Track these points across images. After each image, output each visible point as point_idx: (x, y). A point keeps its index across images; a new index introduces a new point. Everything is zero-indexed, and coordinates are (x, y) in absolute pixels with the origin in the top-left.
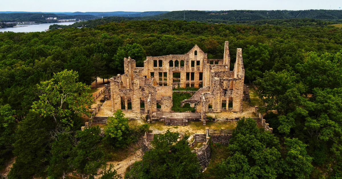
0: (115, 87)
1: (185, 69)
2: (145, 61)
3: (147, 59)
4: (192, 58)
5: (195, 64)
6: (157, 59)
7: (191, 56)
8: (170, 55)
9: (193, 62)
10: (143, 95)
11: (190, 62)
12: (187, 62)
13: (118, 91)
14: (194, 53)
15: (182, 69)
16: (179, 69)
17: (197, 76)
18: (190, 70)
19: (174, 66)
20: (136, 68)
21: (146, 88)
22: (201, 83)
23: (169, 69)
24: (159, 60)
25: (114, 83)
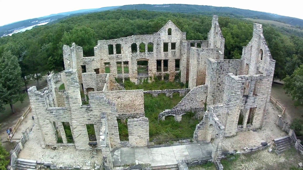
0: (38, 105)
1: (155, 56)
2: (96, 47)
3: (99, 44)
4: (164, 38)
5: (170, 47)
6: (114, 42)
7: (163, 36)
8: (132, 36)
9: (166, 46)
10: (89, 120)
11: (162, 46)
12: (158, 45)
13: (44, 112)
14: (167, 31)
15: (150, 55)
16: (146, 56)
17: (172, 65)
18: (162, 56)
19: (138, 51)
20: (84, 59)
21: (94, 107)
22: (178, 74)
23: (131, 56)
24: (116, 44)
25: (35, 98)
